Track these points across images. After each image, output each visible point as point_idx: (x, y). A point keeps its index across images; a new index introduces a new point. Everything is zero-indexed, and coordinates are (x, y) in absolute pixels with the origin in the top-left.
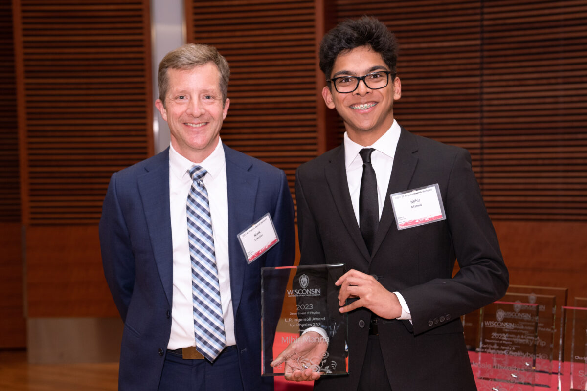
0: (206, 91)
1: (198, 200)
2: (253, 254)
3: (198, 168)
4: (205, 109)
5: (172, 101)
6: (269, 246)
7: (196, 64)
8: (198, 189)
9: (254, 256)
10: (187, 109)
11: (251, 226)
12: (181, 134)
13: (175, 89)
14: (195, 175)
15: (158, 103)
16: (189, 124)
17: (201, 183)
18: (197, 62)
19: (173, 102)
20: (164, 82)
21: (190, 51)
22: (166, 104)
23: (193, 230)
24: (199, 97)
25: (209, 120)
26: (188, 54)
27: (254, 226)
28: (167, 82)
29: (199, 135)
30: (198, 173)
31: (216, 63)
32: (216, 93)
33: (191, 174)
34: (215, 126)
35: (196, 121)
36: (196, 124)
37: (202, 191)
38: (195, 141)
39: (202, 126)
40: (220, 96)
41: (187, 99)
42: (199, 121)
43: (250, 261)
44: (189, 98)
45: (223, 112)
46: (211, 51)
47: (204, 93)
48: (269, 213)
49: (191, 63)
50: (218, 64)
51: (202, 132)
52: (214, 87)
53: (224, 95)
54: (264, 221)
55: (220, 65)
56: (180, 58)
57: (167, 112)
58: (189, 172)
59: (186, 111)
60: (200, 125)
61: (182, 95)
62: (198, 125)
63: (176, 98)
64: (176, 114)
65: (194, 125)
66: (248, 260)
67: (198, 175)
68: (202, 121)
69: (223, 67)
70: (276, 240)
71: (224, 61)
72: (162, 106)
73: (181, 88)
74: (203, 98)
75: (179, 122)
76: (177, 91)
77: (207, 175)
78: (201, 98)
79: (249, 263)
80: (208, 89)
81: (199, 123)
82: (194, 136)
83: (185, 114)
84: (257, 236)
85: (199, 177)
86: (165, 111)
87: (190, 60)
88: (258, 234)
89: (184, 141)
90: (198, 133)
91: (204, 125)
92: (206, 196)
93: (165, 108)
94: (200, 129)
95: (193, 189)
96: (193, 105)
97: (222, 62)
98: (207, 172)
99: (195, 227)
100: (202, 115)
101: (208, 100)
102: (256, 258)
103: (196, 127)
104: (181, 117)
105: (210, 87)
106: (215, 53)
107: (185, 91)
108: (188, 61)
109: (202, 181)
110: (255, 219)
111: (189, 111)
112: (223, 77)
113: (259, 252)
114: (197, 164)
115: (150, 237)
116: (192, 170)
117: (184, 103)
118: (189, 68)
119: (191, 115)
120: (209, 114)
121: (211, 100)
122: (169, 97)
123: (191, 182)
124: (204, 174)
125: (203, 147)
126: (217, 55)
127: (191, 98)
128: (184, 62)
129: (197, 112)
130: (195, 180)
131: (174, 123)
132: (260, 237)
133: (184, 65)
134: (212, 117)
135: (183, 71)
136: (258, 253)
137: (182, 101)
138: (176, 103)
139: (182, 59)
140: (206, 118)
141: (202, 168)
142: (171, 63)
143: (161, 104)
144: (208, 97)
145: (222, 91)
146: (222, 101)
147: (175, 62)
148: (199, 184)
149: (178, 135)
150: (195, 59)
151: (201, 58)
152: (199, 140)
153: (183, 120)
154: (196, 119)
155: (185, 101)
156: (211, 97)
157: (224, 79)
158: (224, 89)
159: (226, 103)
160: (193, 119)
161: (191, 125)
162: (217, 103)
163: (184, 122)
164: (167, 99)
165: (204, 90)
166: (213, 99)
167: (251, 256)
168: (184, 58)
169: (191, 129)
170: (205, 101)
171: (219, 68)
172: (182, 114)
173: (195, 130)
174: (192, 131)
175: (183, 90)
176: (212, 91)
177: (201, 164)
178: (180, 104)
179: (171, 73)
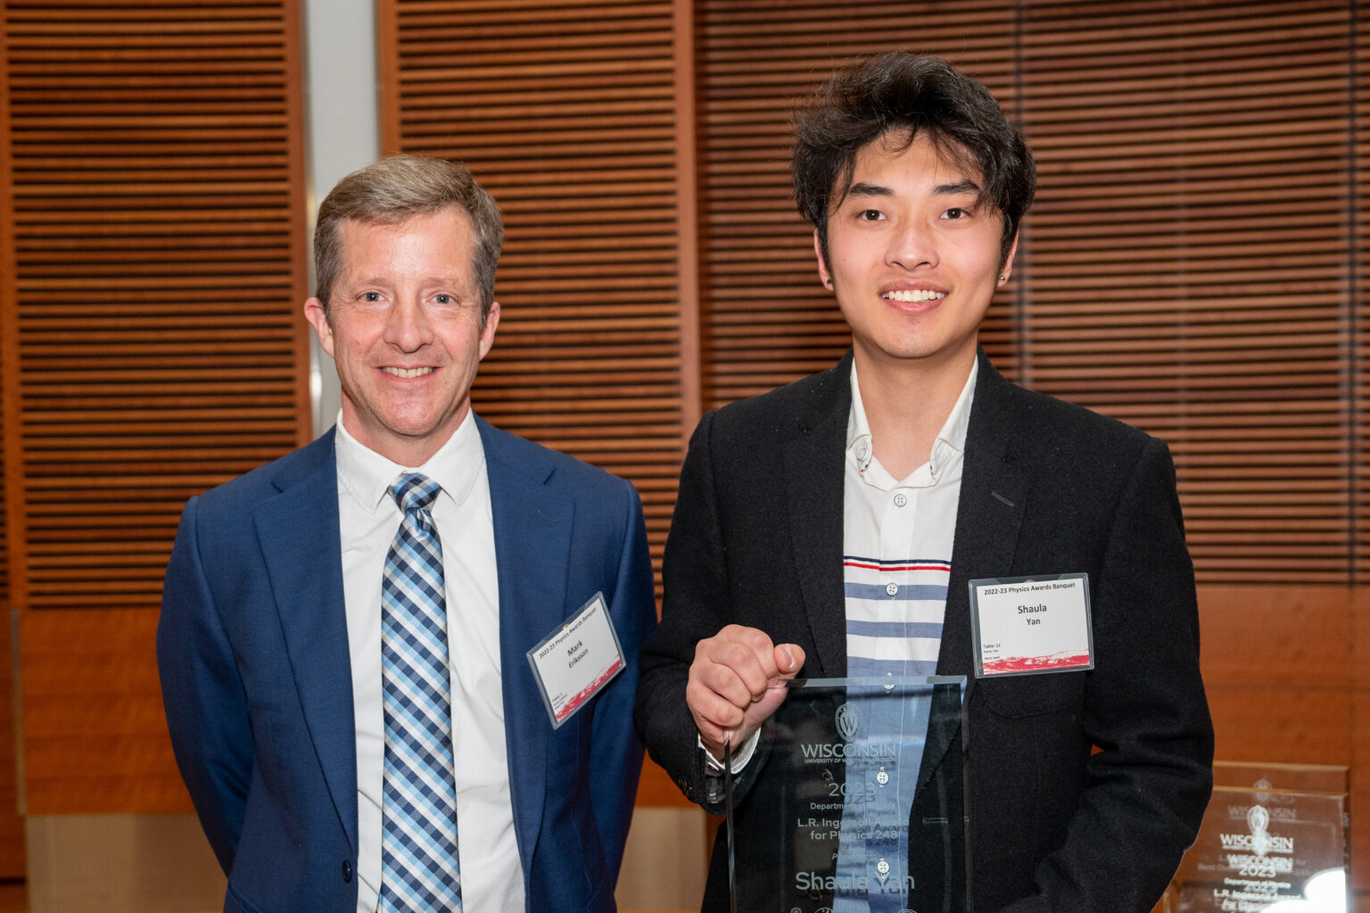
0: (437, 282)
1: (416, 564)
2: (566, 701)
3: (417, 480)
4: (431, 331)
5: (348, 308)
6: (603, 679)
7: (413, 209)
8: (416, 534)
9: (567, 708)
10: (385, 330)
11: (561, 630)
12: (367, 395)
13: (356, 274)
14: (408, 498)
15: (313, 307)
16: (389, 370)
17: (427, 519)
18: (417, 205)
19: (350, 311)
20: (328, 253)
21: (399, 175)
22: (331, 312)
23: (396, 644)
24: (418, 297)
25: (439, 361)
26: (394, 182)
27: (566, 629)
28: (334, 253)
29: (413, 399)
30: (417, 490)
31: (468, 207)
32: (463, 287)
33: (399, 496)
34: (456, 376)
35: (408, 361)
36: (407, 369)
37: (430, 541)
38: (403, 415)
39: (423, 376)
40: (473, 299)
41: (387, 300)
42: (416, 362)
43: (559, 720)
44: (391, 299)
45: (479, 340)
46: (457, 177)
47: (432, 286)
48: (600, 594)
49: (400, 207)
50: (472, 212)
51: (422, 391)
52: (459, 273)
53: (486, 292)
54: (590, 615)
55: (478, 214)
56: (371, 192)
57: (334, 335)
58: (394, 491)
59: (383, 335)
60: (419, 372)
61: (373, 289)
62: (412, 373)
63: (358, 298)
64: (358, 343)
65: (402, 373)
66: (555, 718)
67: (417, 498)
68: (422, 363)
69: (487, 219)
70: (618, 663)
72: (323, 316)
73: (370, 272)
74: (429, 301)
75: (365, 363)
76: (359, 278)
77: (441, 495)
78: (424, 301)
79: (556, 726)
80: (442, 277)
81: (416, 368)
82: (400, 401)
83: (381, 341)
84: (576, 654)
85: (421, 503)
86: (330, 331)
87: (398, 198)
88: (576, 648)
89: (373, 413)
90: (411, 393)
91: (429, 373)
92: (437, 556)
93: (330, 323)
94: (418, 383)
95: (404, 535)
96: (401, 318)
97: (482, 206)
98: (441, 488)
99: (402, 636)
100: (422, 346)
101: (442, 307)
102: (574, 711)
103: (407, 380)
104: (373, 353)
105: (448, 272)
106: (467, 181)
107: (382, 280)
108: (393, 200)
109: (429, 514)
110: (568, 611)
111: (390, 336)
112: (485, 246)
113: (580, 695)
114: (412, 471)
116: (400, 486)
117: (377, 313)
118: (395, 219)
119: (396, 345)
120: (441, 342)
121: (450, 308)
122: (340, 293)
123: (400, 516)
124: (433, 495)
125: (423, 431)
126: (471, 187)
127: (396, 296)
128: (382, 204)
129: (409, 338)
130: (409, 511)
131: (350, 367)
132: (582, 656)
133: (382, 210)
134: (448, 352)
135: (379, 228)
136: (578, 699)
137: (374, 305)
138: (359, 312)
139: (377, 197)
140: (430, 356)
141: (426, 478)
142: (349, 204)
143: (319, 311)
144: (443, 299)
145: (480, 280)
146: (479, 310)
147: (359, 202)
148: (420, 523)
149: (360, 399)
150: (413, 196)
151: (428, 194)
152: (414, 413)
153: (376, 359)
154: (408, 357)
155: (382, 306)
156: (450, 299)
157: (486, 250)
158: (486, 276)
159: (491, 315)
160: (402, 356)
161: (395, 371)
162: (467, 317)
163: (380, 365)
164: (333, 298)
165: (431, 279)
166: (454, 303)
167: (561, 708)
168: (382, 192)
169: (395, 383)
170: (434, 310)
171: (474, 219)
172: (374, 343)
173: (404, 385)
174: (398, 389)
175: (377, 276)
176: (454, 281)
177: (423, 470)
178: (368, 314)
179: (346, 230)
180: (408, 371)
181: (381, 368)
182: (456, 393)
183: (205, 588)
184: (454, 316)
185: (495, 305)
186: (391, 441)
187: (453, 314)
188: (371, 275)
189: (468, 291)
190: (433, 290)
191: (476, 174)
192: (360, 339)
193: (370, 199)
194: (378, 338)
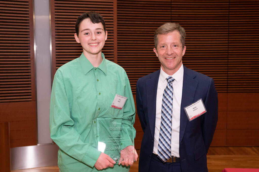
0: (174, 43)
1: (168, 92)
4: (173, 51)
7: (169, 31)
8: (169, 87)
9: (192, 118)
12: (164, 63)
13: (160, 43)
15: (155, 49)
16: (167, 58)
17: (171, 85)
18: (170, 31)
21: (166, 26)
24: (171, 46)
25: (175, 56)
27: (193, 104)
30: (170, 80)
31: (178, 30)
32: (179, 44)
33: (167, 80)
34: (179, 58)
35: (170, 57)
36: (170, 58)
37: (171, 88)
38: (170, 66)
39: (173, 59)
40: (181, 45)
42: (171, 57)
43: (191, 120)
44: (166, 47)
45: (182, 52)
46: (177, 25)
47: (173, 44)
48: (201, 99)
49: (167, 31)
50: (179, 31)
51: (173, 62)
52: (178, 41)
53: (183, 44)
56: (162, 29)
59: (165, 53)
60: (172, 58)
61: (163, 45)
62: (171, 59)
63: (161, 47)
65: (169, 59)
66: (190, 119)
67: (170, 81)
68: (172, 57)
69: (182, 32)
71: (183, 29)
73: (162, 42)
74: (173, 46)
75: (163, 57)
76: (161, 44)
80: (175, 42)
81: (171, 58)
82: (169, 63)
83: (165, 54)
85: (170, 82)
86: (157, 53)
87: (167, 30)
88: (195, 108)
89: (165, 66)
90: (170, 62)
91: (174, 59)
94: (172, 60)
95: (167, 87)
96: (168, 50)
97: (181, 30)
98: (174, 79)
100: (172, 54)
101: (175, 47)
102: (194, 119)
103: (170, 60)
104: (164, 56)
106: (179, 26)
107: (165, 44)
108: (165, 30)
110: (194, 101)
111: (166, 53)
112: (182, 36)
113: (195, 116)
114: (171, 76)
116: (168, 78)
118: (166, 33)
119: (167, 54)
120: (175, 53)
122: (158, 47)
123: (167, 84)
124: (173, 80)
125: (173, 68)
126: (179, 27)
127: (167, 46)
128: (164, 31)
129: (170, 53)
131: (160, 58)
133: (164, 32)
134: (177, 55)
135: (163, 35)
137: (164, 48)
138: (161, 49)
140: (173, 56)
141: (172, 77)
143: (156, 50)
144: (175, 46)
147: (160, 31)
148: (170, 85)
150: (169, 29)
151: (171, 29)
152: (172, 65)
154: (170, 56)
155: (165, 48)
157: (182, 37)
158: (183, 41)
159: (184, 48)
160: (168, 56)
164: (157, 47)
166: (177, 46)
167: (191, 118)
168: (164, 29)
169: (168, 61)
171: (180, 32)
172: (164, 54)
173: (169, 61)
176: (177, 43)
177: (172, 76)
178: (163, 50)
179: (159, 36)
180: (170, 59)
181: (165, 58)
182: (178, 61)
184: (177, 49)
192: (161, 54)
193: (162, 31)
194: (164, 53)
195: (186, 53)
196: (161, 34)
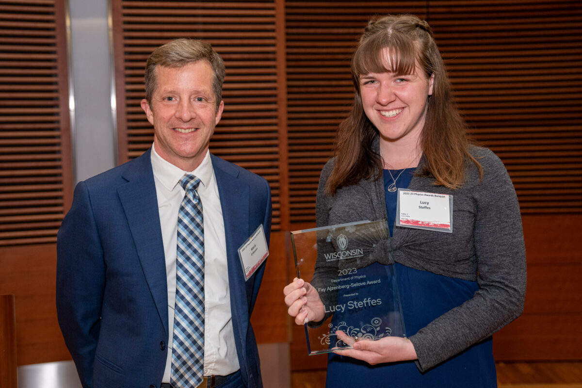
0: (198, 92)
2: (250, 269)
4: (195, 113)
6: (261, 261)
8: (193, 201)
10: (176, 112)
11: (248, 240)
12: (168, 141)
13: (163, 89)
15: (144, 103)
16: (177, 129)
18: (188, 58)
19: (160, 104)
20: (151, 80)
21: (181, 46)
22: (153, 105)
23: (183, 247)
24: (190, 99)
25: (199, 126)
26: (179, 49)
27: (251, 239)
28: (154, 80)
29: (188, 142)
30: (192, 182)
31: (210, 60)
32: (209, 94)
33: (184, 185)
34: (205, 133)
35: (186, 125)
36: (185, 129)
37: (198, 203)
38: (183, 149)
39: (192, 132)
40: (213, 99)
41: (176, 100)
42: (189, 126)
44: (178, 100)
45: (216, 116)
46: (205, 48)
47: (196, 94)
48: (262, 225)
49: (182, 60)
50: (212, 62)
51: (191, 138)
52: (207, 88)
53: (218, 96)
54: (258, 234)
55: (215, 64)
56: (169, 53)
57: (154, 115)
58: (181, 183)
59: (175, 115)
60: (190, 130)
61: (170, 95)
62: (187, 131)
63: (164, 99)
64: (164, 118)
65: (183, 131)
66: (246, 276)
67: (192, 185)
68: (192, 126)
69: (218, 65)
70: (266, 254)
71: (219, 58)
72: (149, 107)
73: (169, 88)
74: (194, 100)
75: (167, 127)
76: (165, 91)
78: (192, 100)
79: (246, 280)
80: (200, 90)
81: (189, 128)
82: (182, 143)
83: (174, 117)
85: (194, 187)
86: (152, 113)
87: (181, 56)
88: (253, 248)
89: (171, 148)
90: (187, 139)
91: (194, 131)
92: (201, 210)
93: (152, 109)
94: (189, 135)
95: (187, 200)
96: (182, 107)
97: (216, 60)
100: (192, 119)
101: (200, 103)
102: (252, 274)
103: (185, 134)
104: (170, 122)
105: (202, 88)
106: (210, 49)
107: (174, 91)
108: (178, 57)
111: (178, 115)
112: (218, 77)
113: (254, 267)
114: (189, 173)
115: (138, 257)
116: (185, 180)
117: (172, 106)
118: (179, 65)
119: (180, 119)
120: (200, 118)
121: (203, 103)
122: (156, 97)
125: (192, 155)
126: (212, 52)
127: (180, 99)
128: (174, 58)
129: (186, 116)
130: (189, 190)
131: (161, 129)
132: (255, 251)
133: (173, 60)
134: (203, 122)
135: (172, 69)
136: (254, 269)
137: (170, 103)
138: (164, 105)
139: (171, 55)
140: (195, 124)
142: (159, 59)
143: (147, 105)
144: (200, 100)
145: (215, 91)
146: (215, 104)
147: (164, 57)
149: (165, 142)
150: (187, 55)
151: (194, 54)
152: (188, 147)
153: (172, 125)
154: (185, 124)
155: (174, 102)
156: (203, 100)
157: (218, 79)
158: (218, 90)
159: (220, 106)
160: (182, 123)
161: (180, 130)
162: (211, 107)
163: (173, 127)
164: (153, 99)
165: (196, 91)
166: (205, 101)
168: (174, 54)
169: (180, 135)
170: (197, 104)
171: (213, 66)
172: (171, 118)
173: (184, 136)
174: (181, 138)
175: (172, 90)
176: (205, 92)
177: (193, 173)
178: (168, 106)
179: (159, 70)
180: (185, 131)
181: (174, 129)
182: (206, 139)
183: (93, 223)
184: (205, 107)
185: (222, 102)
186: (179, 160)
187: (205, 106)
188: (170, 89)
189: (211, 96)
190: (196, 96)
191: (214, 45)
192: (164, 116)
193: (169, 56)
194: (172, 116)
195: (222, 119)
196: (165, 64)
